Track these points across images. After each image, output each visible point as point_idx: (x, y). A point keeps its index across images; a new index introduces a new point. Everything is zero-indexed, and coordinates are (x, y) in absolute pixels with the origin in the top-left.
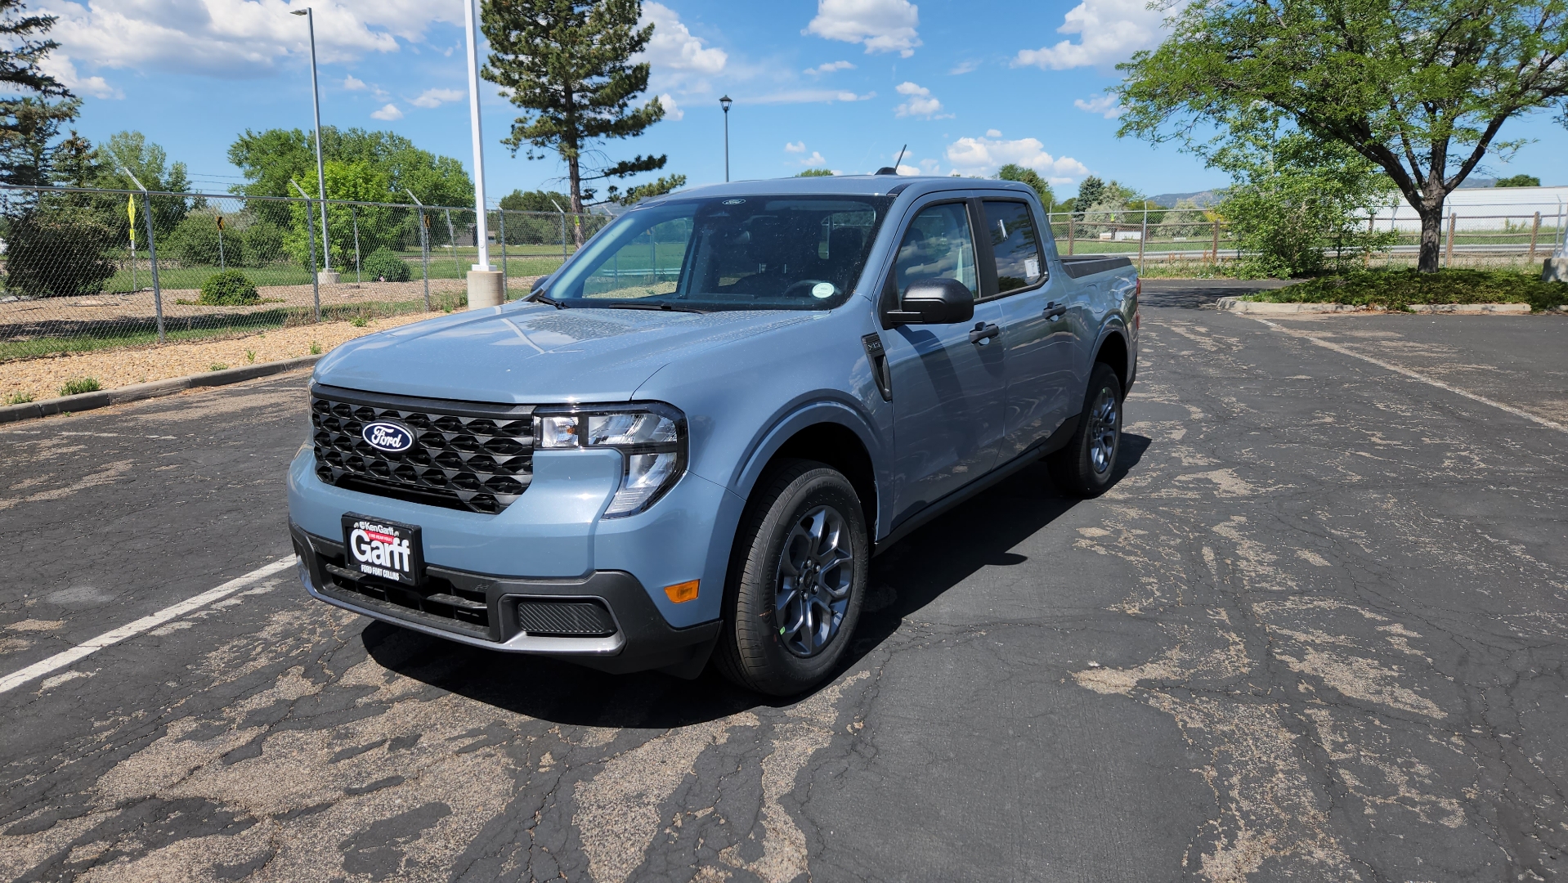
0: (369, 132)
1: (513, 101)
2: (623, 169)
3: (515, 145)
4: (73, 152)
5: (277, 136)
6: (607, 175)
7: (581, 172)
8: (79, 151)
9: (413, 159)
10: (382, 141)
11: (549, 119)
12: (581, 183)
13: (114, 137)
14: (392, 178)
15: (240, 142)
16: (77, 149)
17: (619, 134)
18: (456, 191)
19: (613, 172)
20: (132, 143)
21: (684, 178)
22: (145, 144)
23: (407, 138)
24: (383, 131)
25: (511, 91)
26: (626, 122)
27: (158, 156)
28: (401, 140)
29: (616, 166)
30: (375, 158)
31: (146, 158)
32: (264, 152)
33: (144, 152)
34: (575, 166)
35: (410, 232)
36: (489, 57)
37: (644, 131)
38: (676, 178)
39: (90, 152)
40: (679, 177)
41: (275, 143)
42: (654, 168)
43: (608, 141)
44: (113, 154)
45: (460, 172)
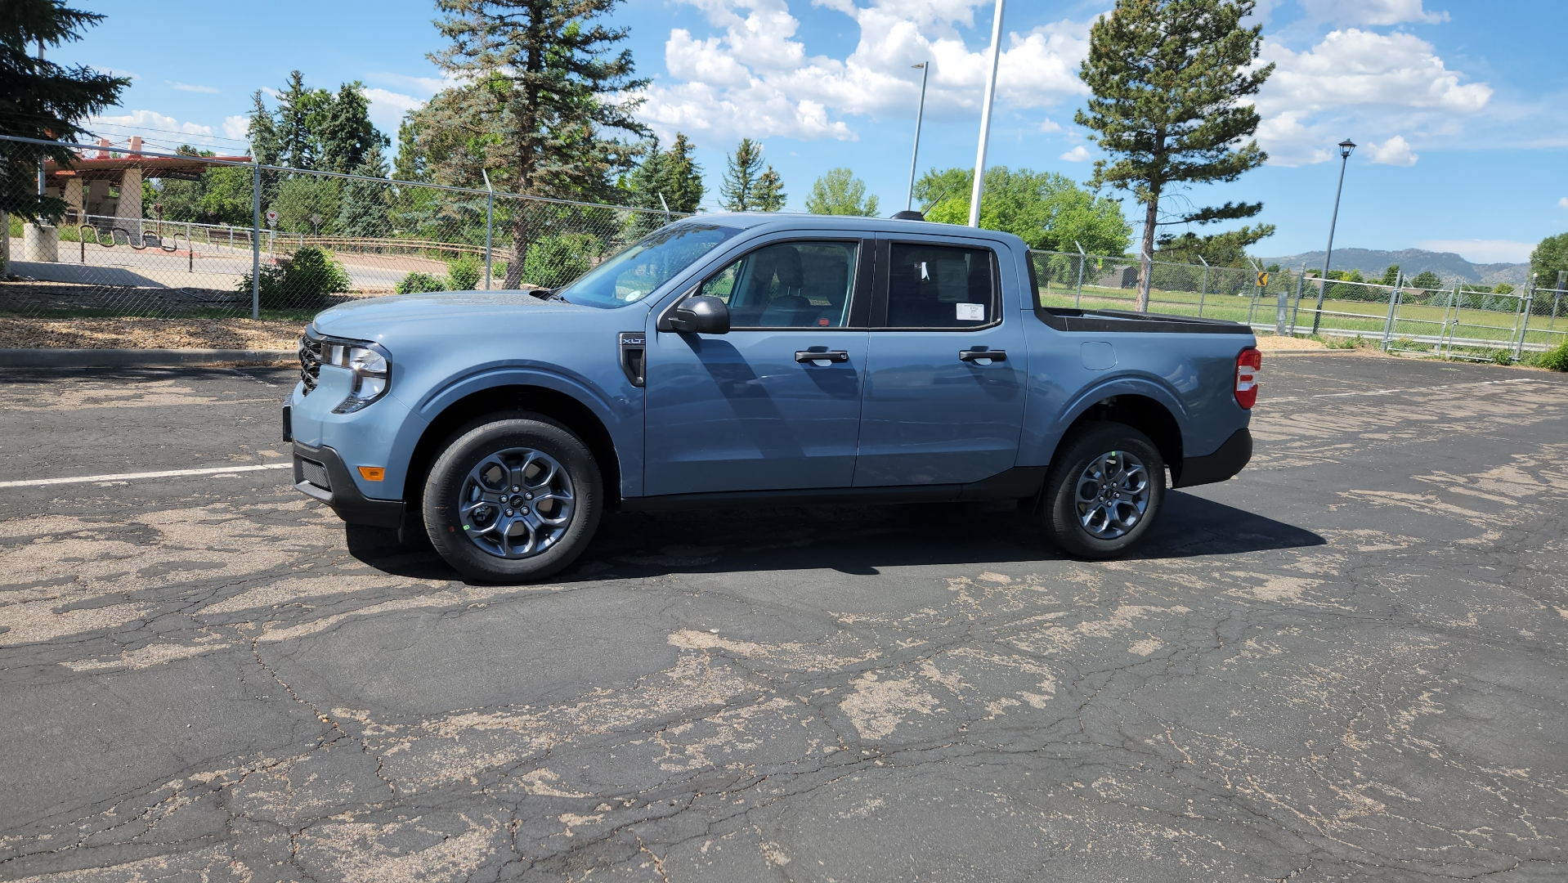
0: (1037, 172)
1: (1100, 145)
2: (1206, 215)
3: (1096, 187)
4: (767, 184)
5: (954, 174)
6: (1187, 220)
7: (1159, 218)
9: (1072, 199)
10: (1048, 181)
11: (1130, 163)
12: (1157, 228)
13: (830, 172)
14: (1049, 217)
15: (923, 180)
16: (770, 181)
17: (1204, 178)
18: (1107, 232)
19: (1197, 217)
20: (843, 178)
21: (1273, 228)
22: (852, 179)
23: (1071, 179)
24: (1050, 172)
25: (1099, 134)
26: (1215, 166)
27: (860, 189)
28: (1066, 181)
29: (1200, 213)
30: (1037, 197)
31: (850, 190)
32: (941, 188)
33: (849, 186)
34: (1153, 210)
35: (1054, 271)
36: (1089, 101)
37: (1239, 176)
38: (1264, 227)
39: (778, 184)
40: (1267, 227)
41: (952, 180)
42: (1242, 215)
43: (1193, 185)
44: (827, 187)
45: (1117, 214)
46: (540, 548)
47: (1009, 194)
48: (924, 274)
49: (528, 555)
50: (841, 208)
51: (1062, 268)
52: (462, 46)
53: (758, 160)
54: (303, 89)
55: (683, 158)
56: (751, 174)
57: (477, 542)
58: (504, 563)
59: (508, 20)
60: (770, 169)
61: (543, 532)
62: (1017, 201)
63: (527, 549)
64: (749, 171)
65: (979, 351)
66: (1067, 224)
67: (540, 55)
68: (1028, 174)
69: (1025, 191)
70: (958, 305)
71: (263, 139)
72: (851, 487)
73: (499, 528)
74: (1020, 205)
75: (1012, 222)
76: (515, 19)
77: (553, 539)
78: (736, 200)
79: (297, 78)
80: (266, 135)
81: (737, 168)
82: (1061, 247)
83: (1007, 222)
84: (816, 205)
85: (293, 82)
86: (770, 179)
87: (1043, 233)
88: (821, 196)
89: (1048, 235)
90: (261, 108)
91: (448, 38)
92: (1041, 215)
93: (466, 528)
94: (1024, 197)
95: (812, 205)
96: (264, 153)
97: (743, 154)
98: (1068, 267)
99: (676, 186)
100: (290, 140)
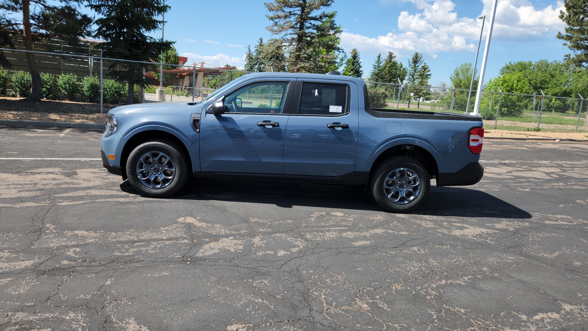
1: (569, 47)
5: (520, 64)
8: (425, 69)
11: (584, 55)
13: (462, 65)
14: (568, 81)
15: (506, 66)
20: (467, 67)
22: (471, 67)
30: (562, 73)
32: (514, 70)
33: (470, 70)
36: (566, 28)
41: (520, 66)
44: (460, 71)
46: (163, 187)
47: (547, 72)
48: (316, 94)
49: (159, 189)
50: (466, 80)
51: (574, 104)
52: (276, 23)
53: (421, 61)
54: (263, 44)
55: (391, 61)
56: (418, 66)
57: (142, 182)
58: (151, 190)
59: (292, 13)
60: (425, 64)
61: (165, 181)
62: (551, 75)
63: (159, 186)
64: (417, 65)
65: (337, 124)
66: (577, 84)
67: (304, 24)
68: (558, 62)
69: (556, 70)
70: (330, 106)
71: (250, 61)
72: (284, 174)
73: (150, 178)
74: (553, 76)
75: (548, 84)
76: (295, 12)
77: (168, 184)
78: (411, 77)
79: (261, 40)
80: (251, 60)
81: (412, 64)
82: (573, 95)
83: (546, 84)
84: (455, 78)
85: (260, 41)
86: (425, 68)
87: (564, 88)
88: (457, 75)
89: (567, 89)
90: (250, 51)
91: (271, 21)
92: (564, 80)
93: (139, 177)
94: (555, 73)
95: (453, 78)
96: (250, 66)
97: (415, 58)
98: (576, 104)
99: (387, 72)
100: (258, 61)
